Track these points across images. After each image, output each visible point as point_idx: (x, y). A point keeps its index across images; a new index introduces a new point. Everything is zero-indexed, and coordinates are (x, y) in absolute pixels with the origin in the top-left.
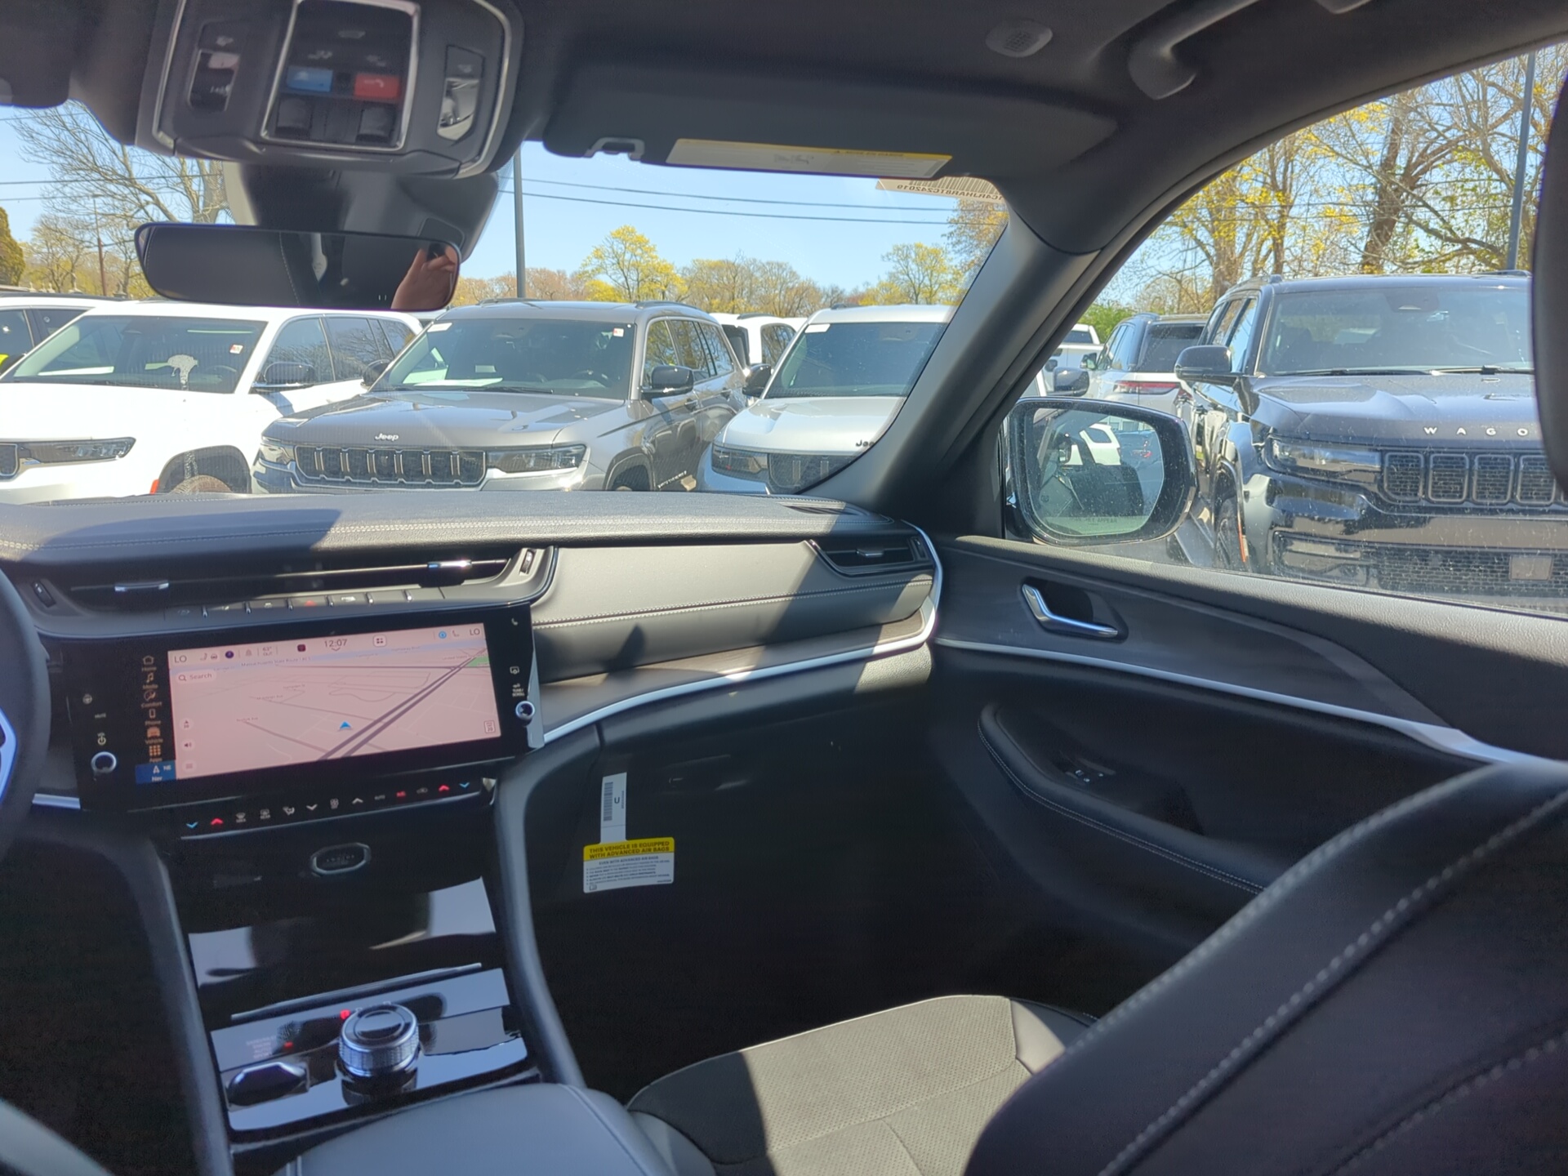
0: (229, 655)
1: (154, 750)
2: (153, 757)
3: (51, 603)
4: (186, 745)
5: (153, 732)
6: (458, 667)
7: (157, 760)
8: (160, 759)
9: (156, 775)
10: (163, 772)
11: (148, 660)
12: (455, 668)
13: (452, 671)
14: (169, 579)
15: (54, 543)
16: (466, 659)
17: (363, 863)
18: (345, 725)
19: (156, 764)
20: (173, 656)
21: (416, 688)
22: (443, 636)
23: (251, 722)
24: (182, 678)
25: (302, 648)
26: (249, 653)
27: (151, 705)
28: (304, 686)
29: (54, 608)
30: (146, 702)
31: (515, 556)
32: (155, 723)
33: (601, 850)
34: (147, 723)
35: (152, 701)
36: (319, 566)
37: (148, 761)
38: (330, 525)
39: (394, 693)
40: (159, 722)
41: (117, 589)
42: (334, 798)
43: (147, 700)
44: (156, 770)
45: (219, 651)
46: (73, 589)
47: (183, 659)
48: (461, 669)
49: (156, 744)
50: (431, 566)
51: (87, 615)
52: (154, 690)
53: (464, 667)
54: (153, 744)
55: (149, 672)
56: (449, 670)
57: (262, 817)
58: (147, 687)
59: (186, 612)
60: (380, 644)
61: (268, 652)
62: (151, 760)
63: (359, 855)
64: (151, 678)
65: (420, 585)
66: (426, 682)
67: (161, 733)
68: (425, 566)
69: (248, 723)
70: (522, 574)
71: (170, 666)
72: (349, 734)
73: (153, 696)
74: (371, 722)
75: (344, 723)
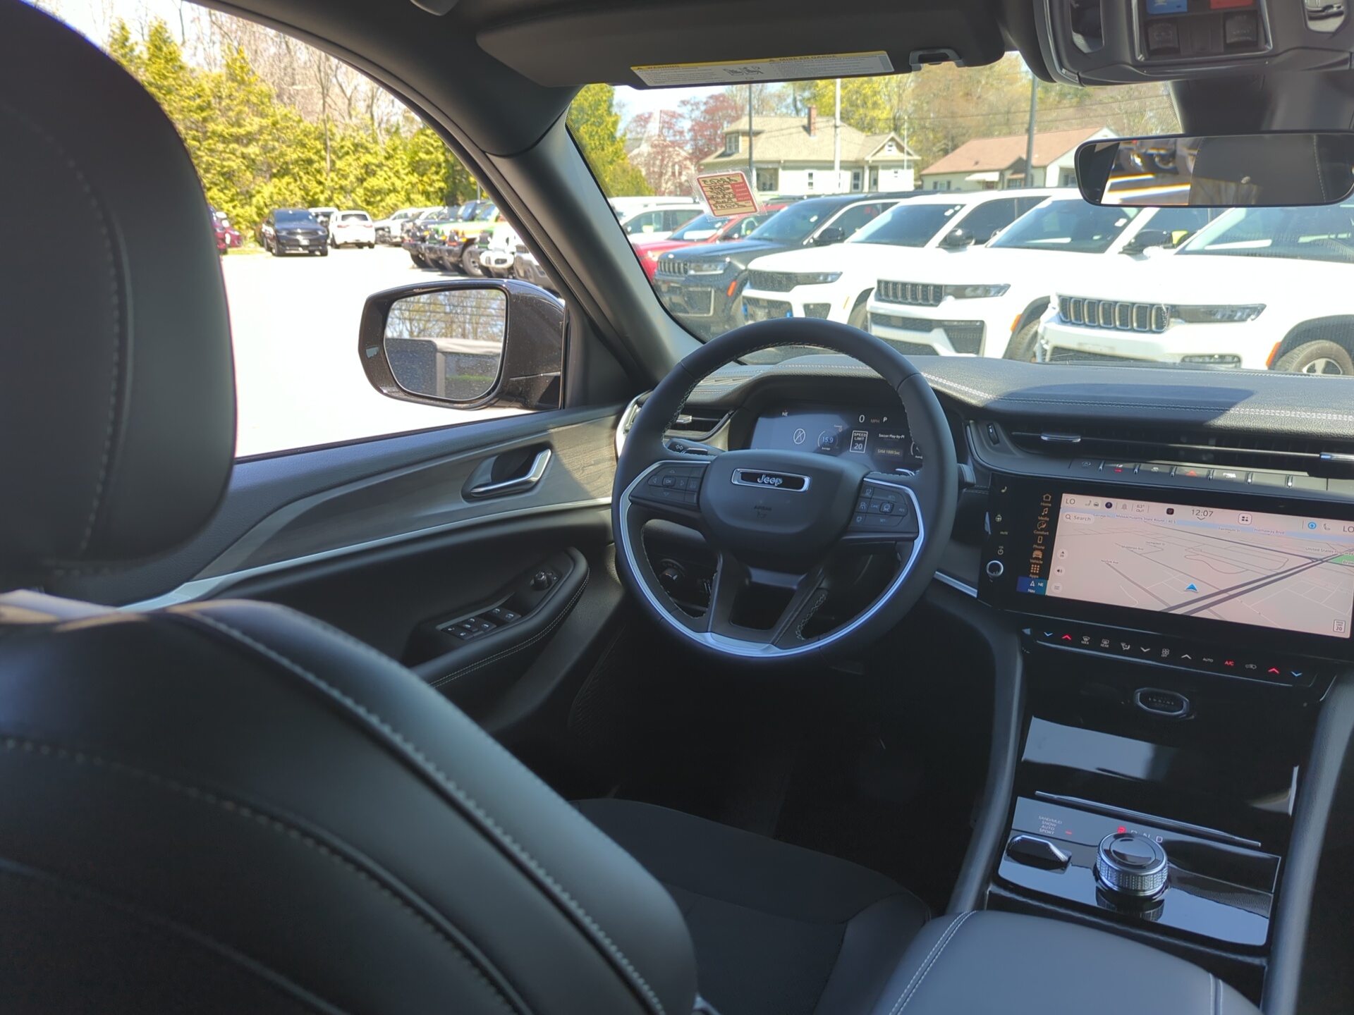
0: (1109, 506)
1: (1035, 569)
2: (1033, 574)
3: (996, 441)
4: (1058, 571)
5: (1038, 554)
6: (1321, 560)
7: (1035, 577)
8: (1037, 577)
9: (1032, 588)
10: (1036, 587)
11: (1047, 497)
12: (1317, 560)
13: (1313, 562)
14: (1082, 435)
15: (1011, 396)
16: (1331, 554)
17: (1180, 712)
18: (1192, 588)
19: (1033, 579)
20: (1067, 498)
21: (1270, 570)
22: (1312, 526)
23: (1111, 564)
24: (1068, 516)
25: (1170, 511)
26: (1124, 507)
27: (1041, 533)
28: (1163, 544)
29: (997, 445)
30: (1038, 530)
32: (1040, 547)
34: (1035, 546)
35: (1042, 530)
36: (1213, 441)
37: (1028, 576)
38: (1232, 405)
39: (1247, 570)
40: (1043, 548)
41: (1044, 438)
42: (1166, 648)
43: (1039, 528)
44: (1033, 584)
45: (1102, 501)
46: (1014, 433)
47: (1072, 502)
48: (1323, 562)
49: (1037, 564)
50: (1322, 457)
51: (1018, 454)
52: (1046, 521)
53: (1326, 561)
54: (1034, 564)
55: (1046, 507)
56: (1311, 561)
57: (1102, 645)
58: (1042, 518)
59: (1087, 464)
60: (1245, 522)
61: (1141, 509)
62: (1031, 575)
63: (1179, 704)
64: (1046, 512)
65: (1308, 473)
66: (1280, 568)
67: (1043, 556)
68: (1318, 455)
69: (1109, 565)
71: (1062, 506)
72: (1193, 596)
73: (1044, 526)
74: (1217, 591)
75: (1192, 585)
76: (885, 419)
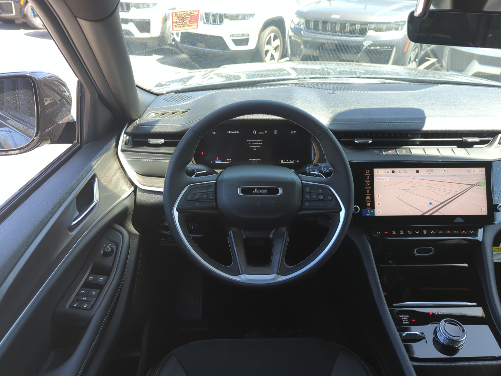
0: (393, 172)
1: (368, 205)
2: (368, 207)
4: (378, 204)
5: (368, 198)
6: (474, 185)
7: (369, 208)
8: (370, 208)
9: (369, 213)
10: (370, 213)
11: (367, 171)
12: (473, 185)
13: (472, 186)
14: (372, 139)
16: (477, 182)
17: (432, 253)
18: (431, 203)
19: (369, 209)
20: (375, 170)
21: (457, 192)
22: (469, 171)
23: (399, 198)
24: (378, 179)
25: (418, 172)
26: (400, 172)
27: (368, 188)
28: (417, 186)
30: (366, 187)
31: (495, 137)
32: (369, 195)
33: (499, 249)
34: (366, 194)
35: (368, 186)
37: (366, 208)
39: (449, 193)
40: (370, 195)
41: (356, 142)
42: (424, 230)
43: (367, 186)
44: (369, 212)
45: (390, 170)
46: (341, 140)
47: (378, 172)
48: (475, 185)
49: (369, 202)
52: (369, 182)
53: (476, 185)
54: (368, 202)
55: (368, 176)
56: (470, 186)
57: (401, 234)
58: (367, 181)
59: (376, 152)
60: (445, 173)
61: (406, 172)
62: (367, 208)
63: (430, 251)
64: (368, 178)
66: (460, 190)
67: (371, 198)
68: (462, 139)
69: (398, 198)
70: (499, 145)
71: (374, 175)
72: (431, 207)
73: (368, 185)
74: (440, 203)
75: (431, 202)
76: (266, 132)
